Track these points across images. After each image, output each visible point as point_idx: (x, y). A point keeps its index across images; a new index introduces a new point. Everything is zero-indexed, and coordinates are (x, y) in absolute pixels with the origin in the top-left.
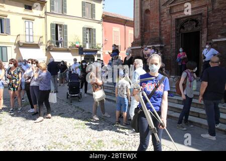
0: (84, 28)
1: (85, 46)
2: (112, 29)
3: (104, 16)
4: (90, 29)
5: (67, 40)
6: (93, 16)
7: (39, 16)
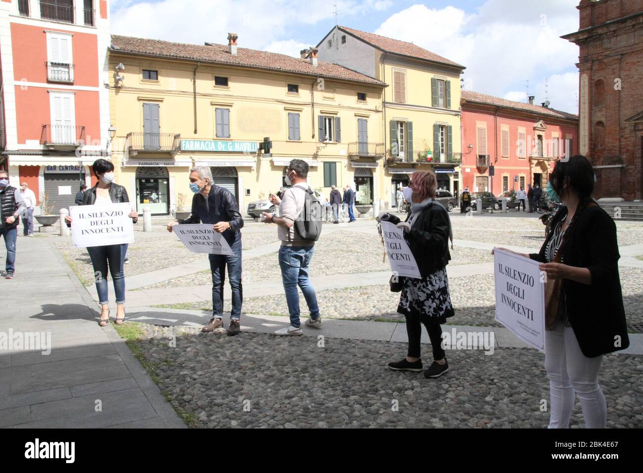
0: (435, 126)
1: (437, 159)
2: (476, 124)
3: (464, 102)
4: (442, 127)
5: (412, 148)
6: (447, 103)
7: (374, 109)
